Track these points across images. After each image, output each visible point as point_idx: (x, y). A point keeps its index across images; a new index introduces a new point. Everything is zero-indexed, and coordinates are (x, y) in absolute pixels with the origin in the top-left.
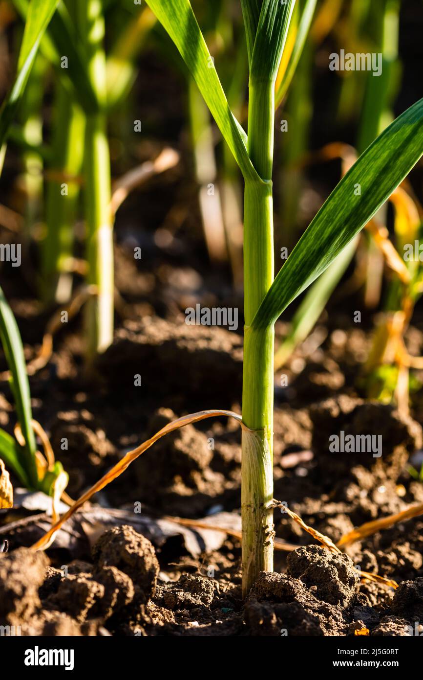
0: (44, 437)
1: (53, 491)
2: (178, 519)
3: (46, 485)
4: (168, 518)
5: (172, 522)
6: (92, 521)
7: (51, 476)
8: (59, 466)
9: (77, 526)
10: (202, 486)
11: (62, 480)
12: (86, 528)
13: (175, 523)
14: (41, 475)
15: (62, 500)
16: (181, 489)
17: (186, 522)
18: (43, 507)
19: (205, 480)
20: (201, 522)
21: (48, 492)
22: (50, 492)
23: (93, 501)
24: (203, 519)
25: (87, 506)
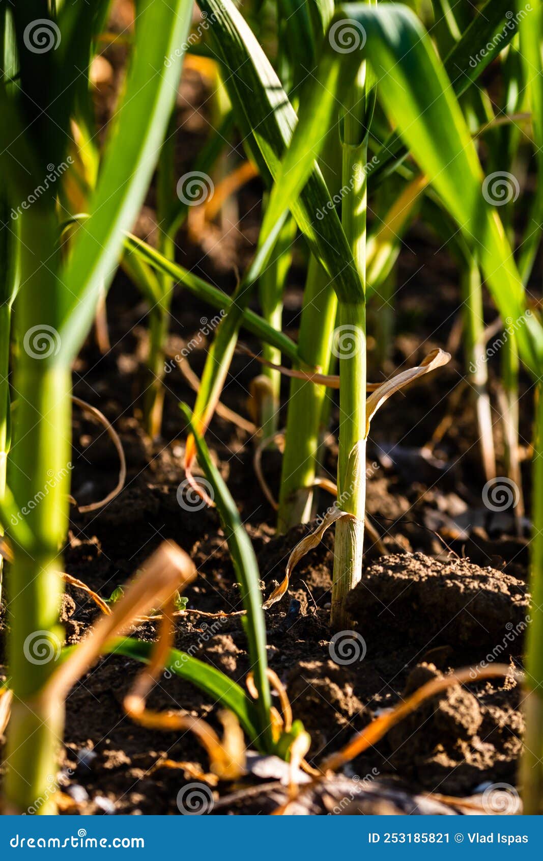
0: (282, 689)
1: (290, 755)
2: (439, 797)
3: (282, 749)
4: (429, 794)
5: (431, 798)
6: (336, 794)
7: (288, 738)
8: (299, 726)
9: (318, 800)
10: (469, 757)
11: (302, 743)
12: (329, 802)
13: (436, 800)
14: (276, 736)
15: (301, 768)
16: (443, 759)
17: (449, 800)
18: (277, 774)
19: (473, 750)
20: (468, 801)
21: (284, 757)
22: (287, 758)
23: (338, 771)
24: (469, 798)
25: (330, 776)
